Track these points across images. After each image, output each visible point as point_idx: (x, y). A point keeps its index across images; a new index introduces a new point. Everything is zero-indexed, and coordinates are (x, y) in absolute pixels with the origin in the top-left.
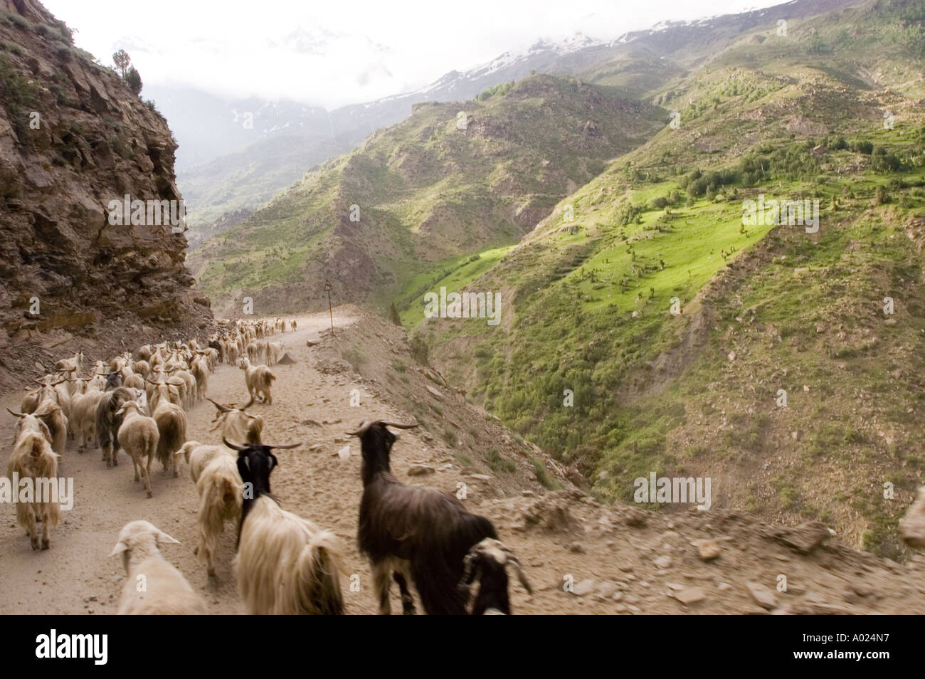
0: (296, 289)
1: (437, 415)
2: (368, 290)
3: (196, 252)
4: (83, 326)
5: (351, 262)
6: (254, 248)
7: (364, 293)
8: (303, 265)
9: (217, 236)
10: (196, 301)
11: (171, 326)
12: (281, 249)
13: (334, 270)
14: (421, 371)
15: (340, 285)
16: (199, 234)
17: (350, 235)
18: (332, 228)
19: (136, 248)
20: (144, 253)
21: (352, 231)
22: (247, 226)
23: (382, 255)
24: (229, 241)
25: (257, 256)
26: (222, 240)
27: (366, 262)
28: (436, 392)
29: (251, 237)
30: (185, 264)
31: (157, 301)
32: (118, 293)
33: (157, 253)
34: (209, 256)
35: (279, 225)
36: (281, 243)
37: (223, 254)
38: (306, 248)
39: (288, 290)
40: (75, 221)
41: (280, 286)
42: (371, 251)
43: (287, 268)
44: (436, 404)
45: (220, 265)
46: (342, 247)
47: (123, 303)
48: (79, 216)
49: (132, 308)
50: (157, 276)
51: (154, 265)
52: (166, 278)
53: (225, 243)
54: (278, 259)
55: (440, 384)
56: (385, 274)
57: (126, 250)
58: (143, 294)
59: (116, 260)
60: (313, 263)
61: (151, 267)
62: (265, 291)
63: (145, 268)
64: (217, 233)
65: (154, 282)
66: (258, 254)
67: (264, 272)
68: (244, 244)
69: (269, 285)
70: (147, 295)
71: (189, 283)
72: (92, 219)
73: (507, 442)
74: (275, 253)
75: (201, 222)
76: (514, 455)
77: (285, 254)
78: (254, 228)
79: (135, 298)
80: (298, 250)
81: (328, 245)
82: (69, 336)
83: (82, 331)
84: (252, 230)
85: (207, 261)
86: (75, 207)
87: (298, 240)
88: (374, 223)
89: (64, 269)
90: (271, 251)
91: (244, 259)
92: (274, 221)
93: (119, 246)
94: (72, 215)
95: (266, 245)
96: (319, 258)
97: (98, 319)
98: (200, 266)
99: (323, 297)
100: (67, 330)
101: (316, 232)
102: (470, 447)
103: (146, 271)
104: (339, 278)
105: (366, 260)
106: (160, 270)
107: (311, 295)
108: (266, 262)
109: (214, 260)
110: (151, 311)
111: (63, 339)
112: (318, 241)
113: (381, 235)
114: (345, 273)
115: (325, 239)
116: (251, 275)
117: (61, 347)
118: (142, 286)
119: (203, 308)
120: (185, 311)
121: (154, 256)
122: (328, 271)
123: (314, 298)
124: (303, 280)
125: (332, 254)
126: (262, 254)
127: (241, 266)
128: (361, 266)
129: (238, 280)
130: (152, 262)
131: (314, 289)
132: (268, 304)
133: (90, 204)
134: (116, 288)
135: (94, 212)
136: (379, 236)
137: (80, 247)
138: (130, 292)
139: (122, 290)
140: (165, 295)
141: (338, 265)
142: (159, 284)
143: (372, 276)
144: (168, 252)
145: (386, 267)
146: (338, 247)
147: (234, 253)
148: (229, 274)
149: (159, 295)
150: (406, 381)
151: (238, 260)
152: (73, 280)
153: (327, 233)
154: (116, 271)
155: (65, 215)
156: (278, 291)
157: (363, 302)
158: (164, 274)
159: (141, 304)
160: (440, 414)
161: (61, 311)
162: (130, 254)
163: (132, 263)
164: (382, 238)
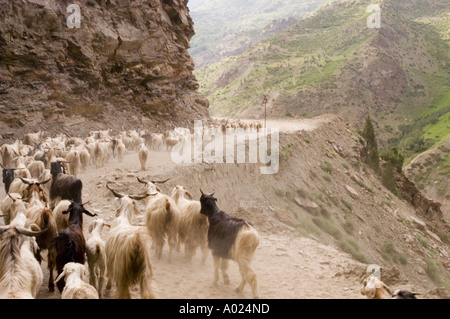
0: (328, 95)
1: (346, 209)
2: (397, 101)
3: (244, 55)
4: (96, 114)
5: (384, 72)
6: (295, 54)
7: (393, 104)
8: (337, 73)
9: (263, 42)
10: (197, 101)
11: (168, 120)
12: (319, 56)
13: (366, 79)
14: (348, 174)
15: (371, 94)
16: (249, 39)
17: (387, 46)
18: (369, 39)
19: (142, 62)
20: (149, 66)
21: (389, 43)
22: (291, 33)
23: (417, 68)
24: (273, 47)
25: (296, 62)
26: (268, 45)
27: (399, 73)
28: (353, 191)
29: (293, 44)
30: (194, 72)
31: (157, 101)
32: (127, 93)
33: (161, 65)
34: (255, 59)
35: (320, 34)
36: (320, 51)
37: (267, 58)
38: (342, 57)
39: (321, 96)
40: (96, 44)
41: (314, 91)
42: (405, 63)
43: (322, 74)
44: (349, 200)
45: (263, 68)
46: (376, 58)
47: (130, 100)
48: (100, 41)
49: (138, 104)
50: (160, 82)
51: (157, 74)
52: (167, 84)
53: (269, 48)
54: (315, 65)
55: (362, 186)
56: (418, 87)
57: (135, 63)
58: (147, 94)
59: (128, 70)
60: (347, 72)
61: (154, 75)
62: (301, 94)
63: (149, 76)
64: (265, 38)
65: (157, 86)
66: (298, 60)
67: (301, 77)
68: (286, 50)
69: (304, 89)
70: (150, 95)
71: (194, 87)
72: (108, 43)
73: (407, 240)
74: (313, 61)
75: (253, 28)
76: (410, 251)
77: (322, 62)
78: (297, 36)
79: (140, 98)
80: (334, 58)
81: (363, 56)
82: (83, 119)
83: (96, 118)
84: (295, 37)
85: (252, 64)
86: (97, 35)
87: (336, 49)
88: (412, 36)
89: (84, 76)
90: (310, 58)
91: (285, 63)
92: (316, 30)
93: (129, 60)
94: (94, 40)
95: (306, 52)
96: (353, 67)
97: (110, 110)
98: (246, 67)
99: (353, 104)
100: (84, 115)
101: (353, 42)
102: (369, 238)
103: (149, 79)
104: (370, 87)
105: (400, 71)
106: (162, 78)
107: (342, 101)
108: (304, 68)
109: (258, 63)
110: (151, 107)
111: (79, 121)
112: (354, 51)
113: (418, 49)
114: (376, 83)
115: (361, 49)
116: (290, 80)
117: (76, 126)
118: (147, 89)
119: (202, 107)
120: (182, 109)
121: (158, 68)
122: (361, 80)
123: (344, 105)
124: (336, 87)
125: (366, 65)
126: (302, 60)
127: (282, 71)
128: (393, 77)
129: (277, 82)
130: (156, 72)
131: (345, 96)
132: (301, 107)
133: (108, 32)
134: (126, 89)
135: (110, 38)
136: (415, 49)
137: (96, 62)
138: (136, 92)
139: (131, 91)
140: (165, 97)
141: (371, 75)
142: (160, 88)
143: (403, 87)
144: (170, 64)
145: (418, 80)
146: (373, 58)
147: (276, 58)
148: (270, 76)
149: (159, 96)
150: (327, 179)
151: (280, 64)
152: (90, 84)
153: (364, 44)
154: (127, 78)
155: (89, 40)
156: (312, 95)
157: (392, 112)
158: (166, 81)
159: (145, 101)
160: (350, 208)
161: (80, 104)
162: (138, 66)
163: (139, 72)
164: (419, 51)
